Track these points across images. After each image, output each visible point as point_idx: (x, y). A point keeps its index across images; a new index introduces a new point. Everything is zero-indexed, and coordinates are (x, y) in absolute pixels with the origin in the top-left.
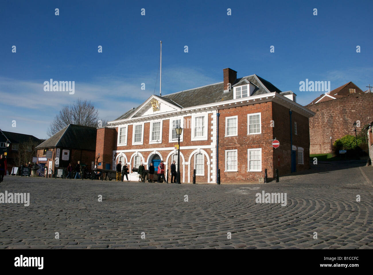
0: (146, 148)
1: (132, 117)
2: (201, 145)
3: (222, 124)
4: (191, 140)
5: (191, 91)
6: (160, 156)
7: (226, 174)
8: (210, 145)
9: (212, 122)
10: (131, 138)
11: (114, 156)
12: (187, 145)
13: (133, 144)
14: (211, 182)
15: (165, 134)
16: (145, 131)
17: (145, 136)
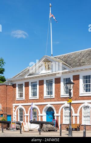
1: (28, 76)
2: (87, 100)
4: (79, 96)
5: (79, 52)
10: (28, 93)
11: (13, 108)
12: (75, 100)
13: (30, 99)
15: (57, 90)
16: (40, 87)
17: (39, 91)
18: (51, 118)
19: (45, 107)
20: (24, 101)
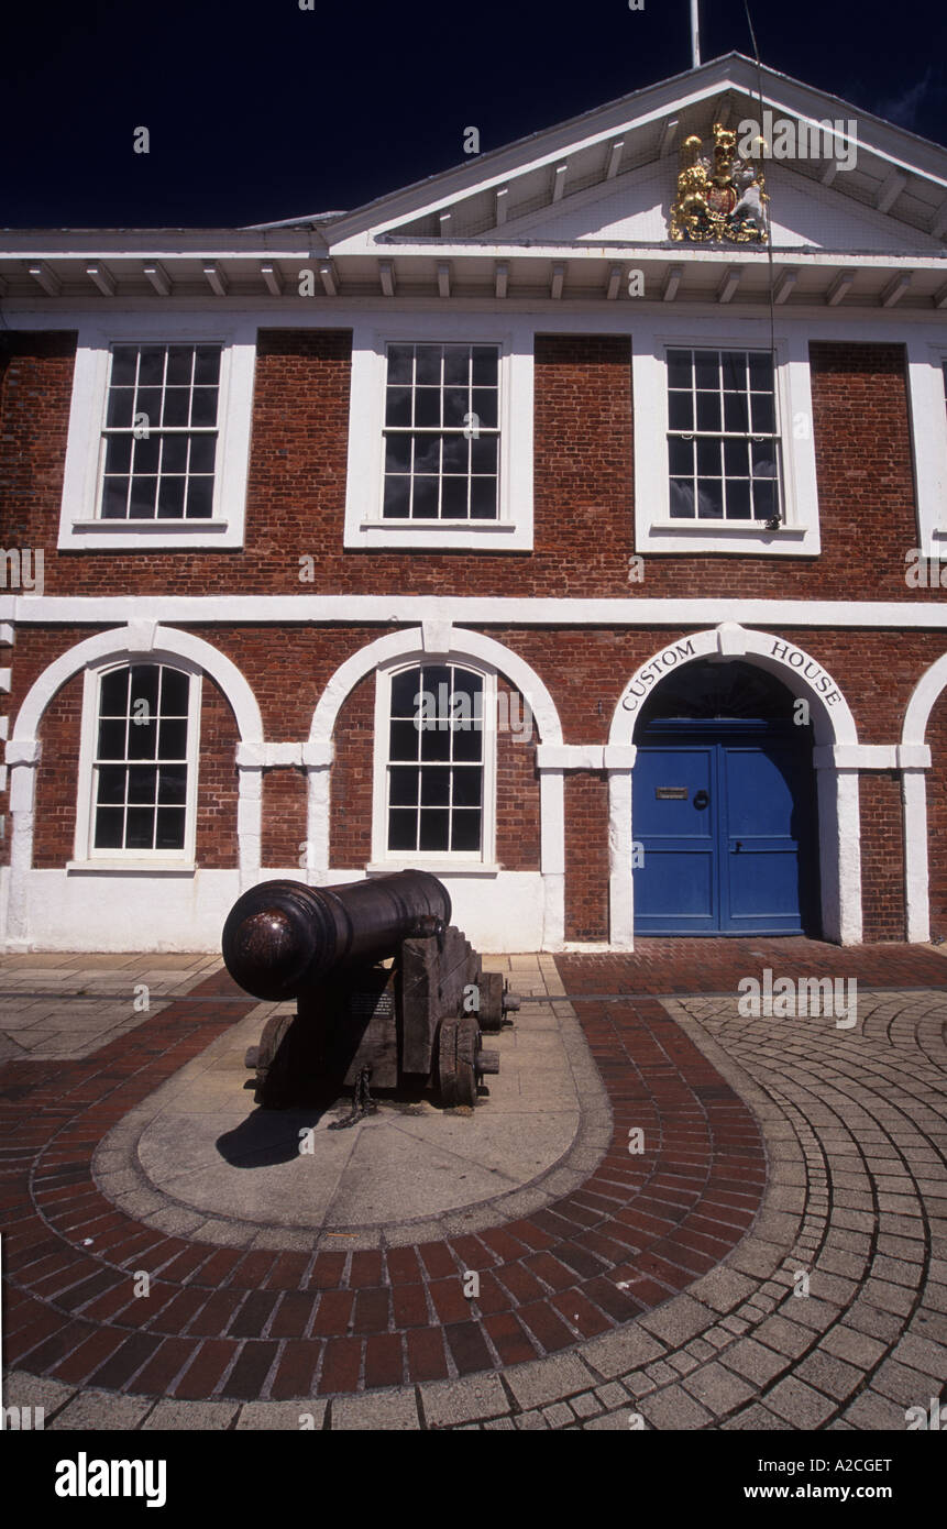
0: (573, 593)
6: (814, 674)
13: (353, 538)
15: (849, 474)
16: (556, 415)
17: (547, 462)
18: (703, 802)
19: (670, 658)
20: (235, 571)
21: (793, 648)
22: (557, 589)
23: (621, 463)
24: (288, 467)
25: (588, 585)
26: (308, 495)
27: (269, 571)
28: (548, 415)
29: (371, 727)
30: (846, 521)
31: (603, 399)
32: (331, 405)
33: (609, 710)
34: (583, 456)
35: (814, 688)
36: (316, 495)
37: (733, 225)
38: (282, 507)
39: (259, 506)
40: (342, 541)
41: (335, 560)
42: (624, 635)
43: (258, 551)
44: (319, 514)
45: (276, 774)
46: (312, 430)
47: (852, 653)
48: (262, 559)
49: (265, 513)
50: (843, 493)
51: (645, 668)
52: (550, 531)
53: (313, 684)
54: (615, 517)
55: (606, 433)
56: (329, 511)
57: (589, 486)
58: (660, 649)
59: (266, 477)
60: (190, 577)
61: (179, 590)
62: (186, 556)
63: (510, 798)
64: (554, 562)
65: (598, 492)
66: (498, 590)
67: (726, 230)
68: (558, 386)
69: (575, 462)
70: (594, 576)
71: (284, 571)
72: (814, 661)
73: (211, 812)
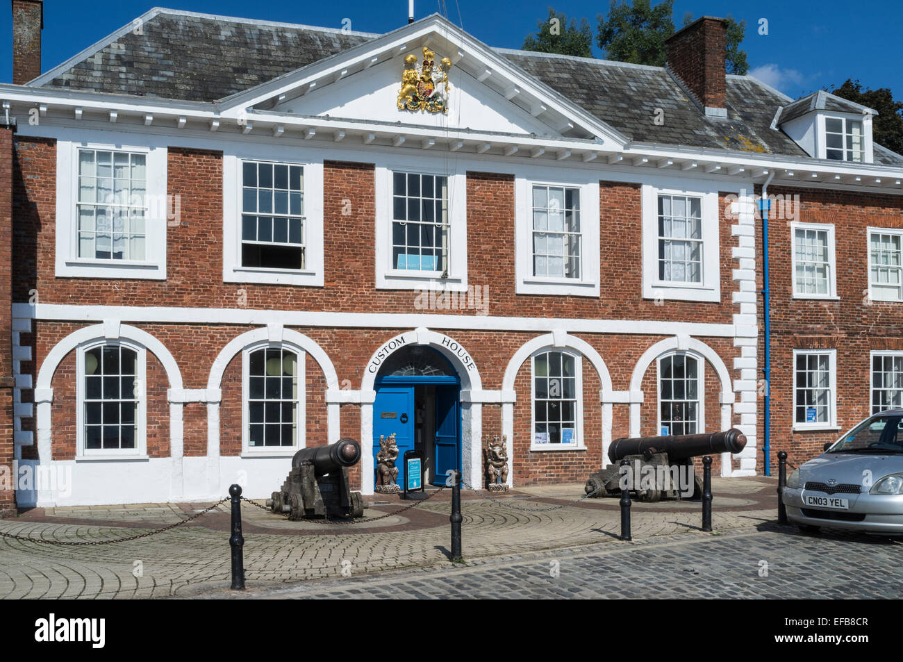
0: (344, 310)
1: (256, 107)
2: (687, 321)
3: (777, 244)
4: (639, 294)
6: (462, 354)
7: (794, 440)
8: (731, 322)
9: (735, 230)
13: (229, 276)
14: (737, 473)
15: (483, 247)
16: (335, 209)
17: (330, 236)
18: (405, 419)
19: (392, 345)
20: (162, 292)
21: (453, 341)
22: (337, 307)
23: (368, 238)
24: (189, 233)
25: (351, 306)
26: (201, 250)
27: (182, 293)
28: (331, 208)
29: (240, 380)
30: (481, 273)
31: (360, 200)
32: (212, 197)
33: (361, 372)
34: (349, 234)
35: (462, 361)
36: (205, 250)
37: (430, 102)
38: (186, 256)
39: (174, 255)
40: (222, 278)
41: (218, 288)
42: (369, 332)
43: (175, 282)
44: (208, 261)
45: (191, 406)
46: (201, 211)
47: (481, 343)
48: (177, 286)
49: (177, 259)
50: (480, 258)
51: (380, 350)
52: (332, 275)
53: (209, 358)
54: (365, 268)
55: (361, 220)
56: (212, 260)
57: (353, 251)
58: (387, 340)
59: (176, 238)
60: (136, 295)
61: (130, 303)
62: (133, 283)
63: (312, 418)
64: (334, 292)
65: (357, 254)
66: (306, 308)
67: (427, 105)
68: (335, 192)
69: (345, 237)
70: (355, 301)
71: (189, 294)
72: (462, 348)
73: (155, 427)
